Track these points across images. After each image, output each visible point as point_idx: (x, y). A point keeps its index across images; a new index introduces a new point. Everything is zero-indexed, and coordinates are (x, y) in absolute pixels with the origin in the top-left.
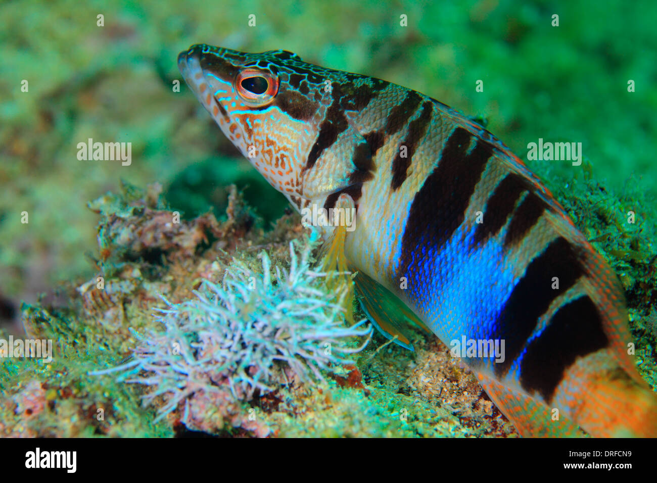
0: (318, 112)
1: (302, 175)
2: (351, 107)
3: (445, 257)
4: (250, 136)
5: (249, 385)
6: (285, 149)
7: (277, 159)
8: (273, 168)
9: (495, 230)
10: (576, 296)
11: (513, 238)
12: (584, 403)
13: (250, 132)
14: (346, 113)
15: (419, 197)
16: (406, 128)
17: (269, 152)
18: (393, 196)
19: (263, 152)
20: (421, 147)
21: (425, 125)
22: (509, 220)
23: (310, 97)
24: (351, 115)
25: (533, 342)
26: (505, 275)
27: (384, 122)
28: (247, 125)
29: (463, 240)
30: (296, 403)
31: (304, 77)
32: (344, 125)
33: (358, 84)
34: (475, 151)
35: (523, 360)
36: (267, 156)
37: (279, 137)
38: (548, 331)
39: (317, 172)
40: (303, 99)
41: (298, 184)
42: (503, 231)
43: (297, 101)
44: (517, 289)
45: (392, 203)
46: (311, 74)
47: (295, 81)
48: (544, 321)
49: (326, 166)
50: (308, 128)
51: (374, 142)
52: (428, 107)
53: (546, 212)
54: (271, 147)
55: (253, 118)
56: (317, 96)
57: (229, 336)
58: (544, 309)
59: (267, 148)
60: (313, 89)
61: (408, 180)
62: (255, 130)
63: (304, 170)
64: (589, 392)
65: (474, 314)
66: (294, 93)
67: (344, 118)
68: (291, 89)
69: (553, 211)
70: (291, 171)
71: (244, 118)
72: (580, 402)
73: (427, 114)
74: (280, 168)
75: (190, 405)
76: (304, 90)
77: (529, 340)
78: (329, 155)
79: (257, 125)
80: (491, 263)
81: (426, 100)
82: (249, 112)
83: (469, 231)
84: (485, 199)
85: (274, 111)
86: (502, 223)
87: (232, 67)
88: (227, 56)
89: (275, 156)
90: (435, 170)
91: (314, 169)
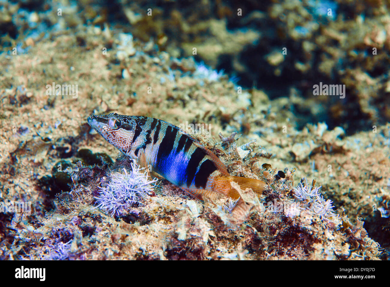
0: (133, 128)
1: (131, 145)
2: (142, 125)
3: (169, 158)
4: (114, 137)
5: (132, 202)
6: (126, 139)
7: (123, 142)
8: (122, 144)
9: (181, 149)
10: (205, 160)
11: (186, 150)
12: (215, 184)
13: (114, 136)
14: (141, 127)
15: (161, 144)
16: (156, 127)
17: (121, 140)
18: (154, 145)
19: (119, 140)
20: (160, 132)
21: (160, 126)
22: (185, 145)
23: (130, 124)
24: (142, 127)
25: (197, 174)
26: (186, 159)
27: (150, 127)
28: (113, 134)
29: (173, 152)
30: (143, 204)
31: (126, 119)
32: (141, 130)
33: (141, 118)
34: (173, 131)
35: (195, 179)
36: (120, 141)
37: (123, 136)
38: (200, 170)
39: (136, 143)
40: (129, 125)
41: (130, 147)
42: (183, 148)
43: (127, 126)
44: (189, 162)
45: (154, 147)
46: (128, 118)
47: (125, 120)
48: (199, 168)
49: (138, 142)
50: (131, 132)
51: (149, 132)
52: (159, 121)
53: (193, 142)
54: (122, 139)
55: (115, 132)
56: (132, 124)
57: (123, 191)
58: (198, 165)
59: (120, 139)
60: (130, 122)
61: (158, 141)
62: (116, 135)
63: (132, 143)
64: (216, 181)
65: (179, 171)
66: (126, 124)
67: (141, 128)
68: (125, 123)
69: (195, 142)
70: (128, 144)
71: (112, 133)
72: (214, 185)
73: (160, 124)
74: (124, 144)
75: (118, 211)
76: (128, 122)
77: (196, 174)
78: (138, 138)
79: (117, 134)
80: (182, 157)
81: (158, 120)
82: (114, 131)
83: (175, 150)
84: (178, 141)
85: (121, 129)
86: (183, 146)
87: (106, 120)
88: (103, 117)
89: (122, 141)
90: (165, 137)
91: (135, 143)
